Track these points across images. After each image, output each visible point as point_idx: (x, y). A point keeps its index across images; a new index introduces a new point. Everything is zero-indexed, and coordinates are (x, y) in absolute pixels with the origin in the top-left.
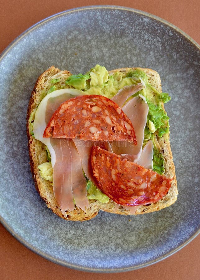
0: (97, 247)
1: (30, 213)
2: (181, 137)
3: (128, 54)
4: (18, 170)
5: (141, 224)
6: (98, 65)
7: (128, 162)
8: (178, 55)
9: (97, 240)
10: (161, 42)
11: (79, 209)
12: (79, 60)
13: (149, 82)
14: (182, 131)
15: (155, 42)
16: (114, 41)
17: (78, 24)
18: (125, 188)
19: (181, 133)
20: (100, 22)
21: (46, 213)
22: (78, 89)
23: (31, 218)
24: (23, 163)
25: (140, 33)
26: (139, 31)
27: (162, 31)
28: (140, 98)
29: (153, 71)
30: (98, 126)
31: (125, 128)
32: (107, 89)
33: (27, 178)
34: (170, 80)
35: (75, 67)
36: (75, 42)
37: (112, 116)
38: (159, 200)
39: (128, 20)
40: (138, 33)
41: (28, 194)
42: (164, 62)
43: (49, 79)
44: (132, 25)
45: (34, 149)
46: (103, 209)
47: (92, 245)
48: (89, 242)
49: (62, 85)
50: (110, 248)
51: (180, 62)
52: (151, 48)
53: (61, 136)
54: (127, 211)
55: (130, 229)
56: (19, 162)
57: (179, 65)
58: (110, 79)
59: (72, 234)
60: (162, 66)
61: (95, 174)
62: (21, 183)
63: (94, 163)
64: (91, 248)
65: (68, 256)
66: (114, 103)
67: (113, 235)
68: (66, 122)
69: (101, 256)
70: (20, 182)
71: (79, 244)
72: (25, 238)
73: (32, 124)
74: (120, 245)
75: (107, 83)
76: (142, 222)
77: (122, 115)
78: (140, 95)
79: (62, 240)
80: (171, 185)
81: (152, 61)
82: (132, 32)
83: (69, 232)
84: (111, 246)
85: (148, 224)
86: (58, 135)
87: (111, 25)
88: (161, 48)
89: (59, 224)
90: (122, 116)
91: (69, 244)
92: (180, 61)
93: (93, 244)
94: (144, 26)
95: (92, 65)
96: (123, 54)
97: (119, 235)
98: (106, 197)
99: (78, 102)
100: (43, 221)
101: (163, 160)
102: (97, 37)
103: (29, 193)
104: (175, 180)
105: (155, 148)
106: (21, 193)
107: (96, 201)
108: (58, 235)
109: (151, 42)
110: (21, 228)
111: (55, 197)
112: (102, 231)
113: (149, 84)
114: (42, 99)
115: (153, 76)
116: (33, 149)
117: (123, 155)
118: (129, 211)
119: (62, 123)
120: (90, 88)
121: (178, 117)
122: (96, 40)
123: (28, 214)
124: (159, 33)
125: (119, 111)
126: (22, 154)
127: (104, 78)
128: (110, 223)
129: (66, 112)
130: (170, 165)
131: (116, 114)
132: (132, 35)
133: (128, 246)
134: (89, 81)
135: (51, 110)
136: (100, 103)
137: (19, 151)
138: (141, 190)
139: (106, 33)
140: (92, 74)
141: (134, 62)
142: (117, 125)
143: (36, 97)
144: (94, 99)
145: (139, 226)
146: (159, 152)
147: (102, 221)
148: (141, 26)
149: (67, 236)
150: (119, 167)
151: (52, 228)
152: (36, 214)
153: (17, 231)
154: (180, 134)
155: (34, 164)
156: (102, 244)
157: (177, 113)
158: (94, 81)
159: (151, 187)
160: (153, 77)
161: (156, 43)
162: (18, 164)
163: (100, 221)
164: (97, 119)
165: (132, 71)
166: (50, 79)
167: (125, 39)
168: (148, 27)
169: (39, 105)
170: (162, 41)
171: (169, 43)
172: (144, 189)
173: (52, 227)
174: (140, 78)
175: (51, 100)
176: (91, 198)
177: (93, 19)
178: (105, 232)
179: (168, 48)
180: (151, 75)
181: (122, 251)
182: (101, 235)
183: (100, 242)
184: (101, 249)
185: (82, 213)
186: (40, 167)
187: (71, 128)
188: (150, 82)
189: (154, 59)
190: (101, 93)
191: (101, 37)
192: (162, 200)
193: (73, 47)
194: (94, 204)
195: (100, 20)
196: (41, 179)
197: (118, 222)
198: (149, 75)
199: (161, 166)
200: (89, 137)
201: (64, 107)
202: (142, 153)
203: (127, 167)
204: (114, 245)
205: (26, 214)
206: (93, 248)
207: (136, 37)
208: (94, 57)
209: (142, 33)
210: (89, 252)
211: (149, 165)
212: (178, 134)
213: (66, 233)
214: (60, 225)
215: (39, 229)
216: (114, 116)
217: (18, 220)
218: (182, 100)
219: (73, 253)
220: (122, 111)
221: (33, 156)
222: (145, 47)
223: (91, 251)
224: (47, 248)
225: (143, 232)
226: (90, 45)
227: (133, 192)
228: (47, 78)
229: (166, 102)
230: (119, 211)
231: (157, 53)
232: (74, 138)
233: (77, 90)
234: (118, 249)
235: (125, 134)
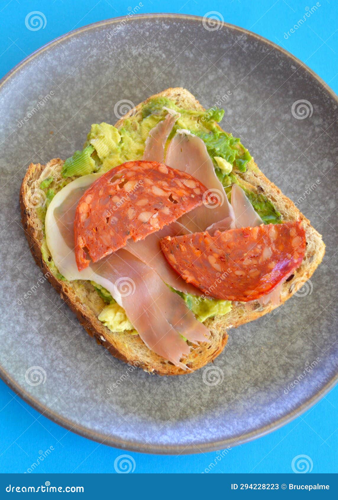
0: (257, 389)
1: (127, 399)
2: (271, 159)
3: (124, 91)
4: (71, 346)
5: (297, 315)
6: (94, 126)
7: (223, 233)
8: (193, 50)
9: (250, 378)
10: (159, 46)
11: (197, 344)
12: (62, 137)
13: (178, 106)
14: (266, 150)
15: (151, 53)
16: (94, 84)
17: (30, 88)
18: (243, 273)
19: (267, 154)
20: (59, 69)
21: (151, 385)
22: (86, 173)
23: (133, 405)
24: (71, 331)
25: (124, 51)
26: (119, 50)
27: (151, 30)
28: (180, 135)
29: (175, 89)
30: (148, 208)
31: (188, 189)
32: (127, 150)
33: (91, 350)
34: (205, 91)
35: (62, 150)
36: (40, 117)
37: (159, 182)
38: (301, 261)
39: (96, 43)
40: (120, 53)
41: (106, 374)
42: (181, 72)
43: (36, 186)
44: (105, 47)
45: (77, 298)
46: (231, 324)
47: (247, 390)
48: (241, 389)
49: (60, 183)
50: (277, 379)
51: (202, 59)
52: (150, 63)
53: (105, 253)
54: (267, 305)
55: (288, 333)
56: (65, 334)
57: (203, 63)
58: (122, 134)
59: (209, 392)
60: (181, 78)
61: (187, 279)
62: (87, 362)
63: (175, 265)
64: (249, 396)
65: (225, 428)
66: (151, 162)
67: (268, 356)
68: (100, 229)
69: (272, 396)
70: (84, 362)
71: (228, 400)
72: (144, 440)
73: (52, 263)
74: (288, 365)
75: (121, 142)
76: (296, 313)
77: (172, 172)
78: (178, 131)
79: (201, 411)
80: (304, 230)
81: (163, 80)
82: (110, 56)
83: (202, 393)
84: (277, 373)
85: (307, 310)
86: (99, 254)
87: (76, 63)
88: (164, 56)
89: (180, 390)
90: (173, 174)
91: (214, 410)
92: (201, 57)
93: (248, 388)
94: (122, 39)
95: (83, 134)
96: (117, 94)
97: (276, 350)
98: (223, 303)
99: (99, 190)
100: (154, 399)
101: (270, 201)
102: (67, 91)
103: (107, 371)
104: (305, 219)
105: (247, 192)
106: (96, 377)
107: (213, 319)
108: (189, 407)
109: (146, 54)
110: (129, 429)
111: (151, 349)
112: (248, 361)
113: (179, 109)
114: (44, 219)
115: (179, 95)
116: (75, 299)
117: (209, 228)
118: (270, 304)
119: (94, 234)
120: (102, 163)
121: (249, 135)
122: (68, 97)
123: (125, 403)
124: (150, 36)
125: (163, 169)
126: (61, 320)
127: (114, 137)
128: (253, 342)
129: (91, 214)
130: (285, 203)
131: (164, 177)
132: (114, 60)
133: (300, 359)
134: (95, 154)
135: (68, 226)
136: (130, 174)
137: (55, 317)
138: (268, 261)
139: (76, 80)
140: (93, 142)
141: (140, 96)
142: (174, 190)
143: (33, 221)
144: (119, 173)
145: (297, 320)
146: (256, 193)
147: (239, 346)
148: (119, 42)
149: (203, 400)
150: (215, 249)
151: (174, 402)
152: (137, 396)
153: (126, 436)
154: (267, 156)
155: (89, 319)
156: (261, 379)
157: (244, 130)
158: (102, 151)
159: (278, 249)
160: (180, 97)
161: (154, 52)
162: (64, 337)
163: (237, 348)
164: (140, 199)
165: (146, 106)
166: (37, 184)
167: (107, 73)
168: (129, 37)
169: (44, 230)
170: (160, 44)
171: (172, 41)
172: (271, 257)
173: (174, 400)
174: (165, 108)
175: (58, 212)
176: (204, 319)
177: (47, 69)
178: (253, 359)
179: (174, 50)
180: (176, 95)
181: (296, 371)
182: (251, 367)
183: (257, 379)
184: (266, 388)
185: (205, 349)
186: (101, 318)
187: (112, 233)
188: (181, 106)
189: (164, 76)
190: (122, 161)
191: (72, 88)
192: (305, 259)
193: (42, 125)
194: (214, 324)
195: (57, 66)
196: (114, 335)
197: (263, 333)
198: (173, 98)
199: (272, 211)
200: (146, 231)
201: (83, 208)
202: (234, 209)
203: (226, 241)
204: (280, 370)
205: (123, 405)
206: (253, 393)
207: (120, 61)
208: (79, 123)
209: (125, 51)
210: (251, 403)
211: (255, 219)
212: (264, 158)
213: (198, 397)
214: (183, 390)
215: (155, 415)
216: (162, 180)
217: (116, 420)
218: (239, 109)
219: (228, 419)
220: (168, 167)
221: (82, 309)
222: (141, 67)
223: (253, 400)
224: (187, 435)
225: (308, 326)
226: (63, 108)
227: (258, 272)
228: (32, 186)
229: (221, 119)
230: (255, 314)
231: (163, 65)
232: (124, 245)
233: (87, 175)
234: (289, 372)
235: (193, 196)
